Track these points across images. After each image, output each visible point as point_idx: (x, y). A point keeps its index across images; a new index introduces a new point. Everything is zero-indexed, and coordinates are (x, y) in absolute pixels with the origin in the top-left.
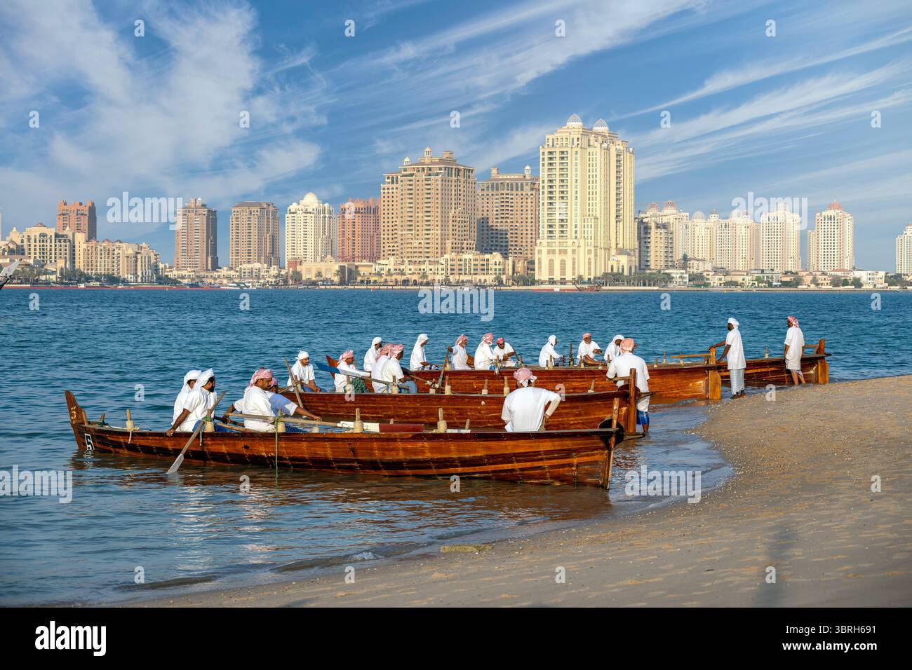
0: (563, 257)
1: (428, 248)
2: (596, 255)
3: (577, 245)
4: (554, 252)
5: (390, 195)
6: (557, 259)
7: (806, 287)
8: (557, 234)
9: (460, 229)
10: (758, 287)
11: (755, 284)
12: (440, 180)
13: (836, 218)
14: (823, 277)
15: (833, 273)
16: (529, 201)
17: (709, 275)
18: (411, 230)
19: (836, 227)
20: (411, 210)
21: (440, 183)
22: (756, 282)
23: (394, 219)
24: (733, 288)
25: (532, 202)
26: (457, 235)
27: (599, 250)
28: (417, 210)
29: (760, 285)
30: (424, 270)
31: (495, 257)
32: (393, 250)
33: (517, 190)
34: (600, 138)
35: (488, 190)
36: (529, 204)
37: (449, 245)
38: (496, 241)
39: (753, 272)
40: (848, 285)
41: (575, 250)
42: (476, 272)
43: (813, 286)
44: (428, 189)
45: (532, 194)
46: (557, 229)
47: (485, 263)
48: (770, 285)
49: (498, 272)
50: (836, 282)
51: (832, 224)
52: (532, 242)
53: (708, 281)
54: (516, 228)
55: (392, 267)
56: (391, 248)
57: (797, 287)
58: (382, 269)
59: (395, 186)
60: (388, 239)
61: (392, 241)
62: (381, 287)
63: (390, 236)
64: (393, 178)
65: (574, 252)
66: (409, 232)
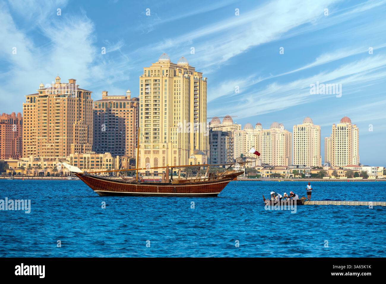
0: (156, 156)
1: (58, 149)
2: (180, 155)
3: (166, 147)
4: (149, 152)
5: (30, 111)
6: (152, 157)
7: (328, 178)
8: (152, 139)
9: (81, 135)
10: (295, 178)
11: (292, 175)
12: (66, 100)
13: (346, 129)
14: (341, 171)
15: (347, 168)
16: (130, 115)
17: (259, 169)
18: (46, 136)
19: (346, 135)
20: (45, 121)
21: (66, 102)
22: (293, 174)
23: (33, 128)
24: (277, 179)
25: (131, 116)
26: (79, 140)
27: (182, 151)
28: (50, 122)
29: (296, 176)
30: (55, 165)
31: (106, 156)
32: (31, 151)
33: (121, 107)
34: (182, 70)
35: (100, 107)
36: (130, 118)
37: (73, 146)
38: (106, 144)
39: (291, 167)
40: (358, 176)
41: (165, 151)
42: (93, 167)
43: (333, 177)
44: (58, 107)
45: (132, 111)
46: (152, 136)
47: (99, 160)
48: (303, 176)
49: (108, 167)
50: (350, 174)
51: (344, 133)
52: (131, 145)
53: (259, 174)
54: (120, 135)
55: (31, 163)
56: (30, 149)
57: (322, 178)
58: (24, 165)
59: (33, 104)
60: (28, 142)
61: (31, 144)
62: (24, 178)
63: (30, 141)
64: (31, 98)
65: (164, 152)
66: (44, 138)
